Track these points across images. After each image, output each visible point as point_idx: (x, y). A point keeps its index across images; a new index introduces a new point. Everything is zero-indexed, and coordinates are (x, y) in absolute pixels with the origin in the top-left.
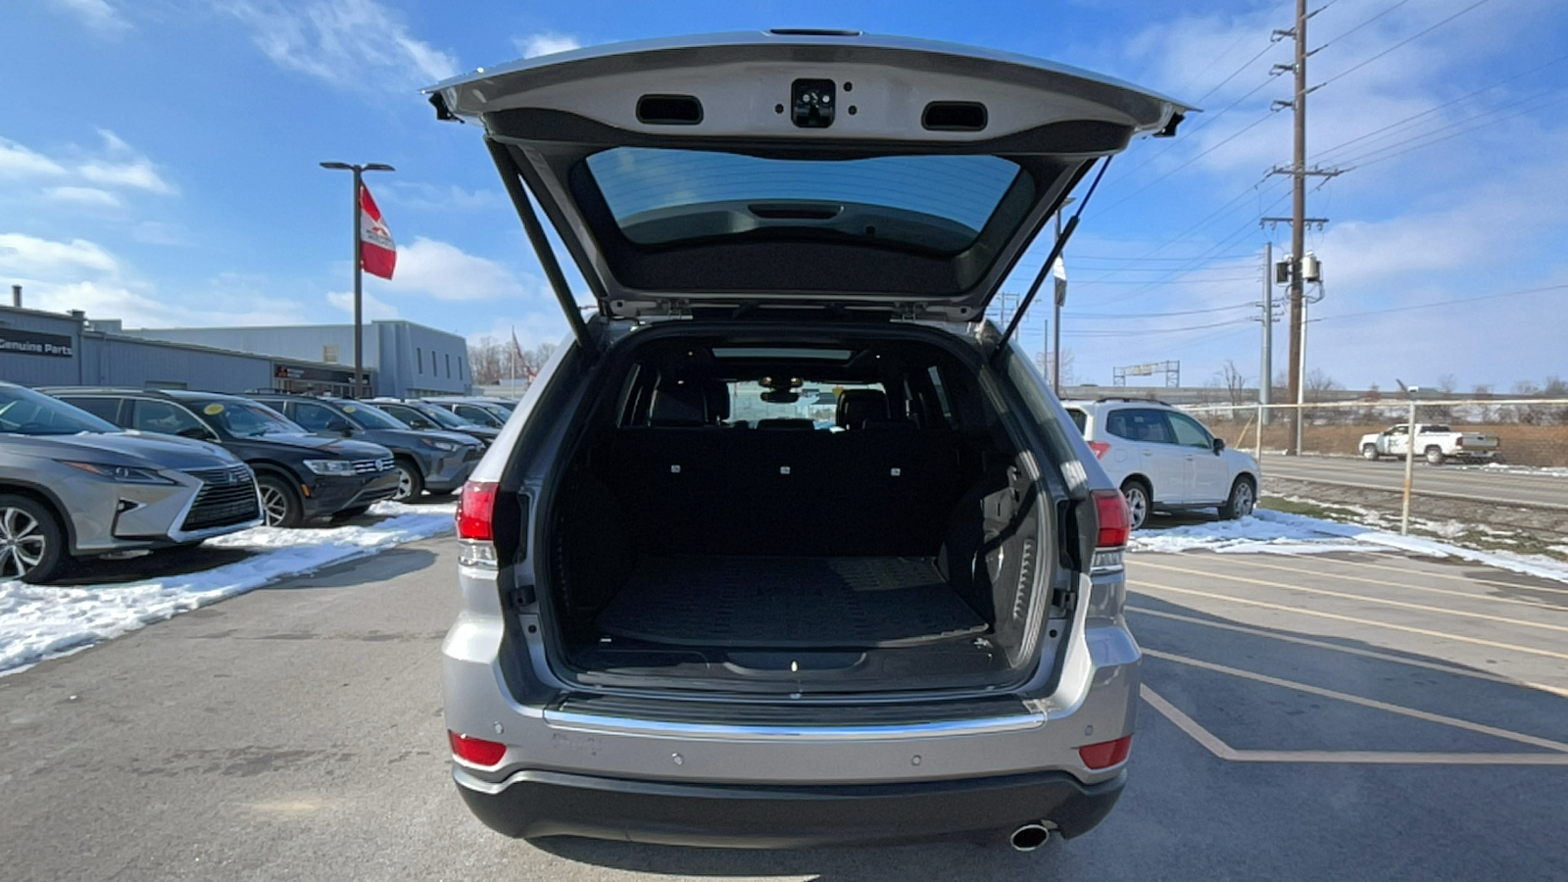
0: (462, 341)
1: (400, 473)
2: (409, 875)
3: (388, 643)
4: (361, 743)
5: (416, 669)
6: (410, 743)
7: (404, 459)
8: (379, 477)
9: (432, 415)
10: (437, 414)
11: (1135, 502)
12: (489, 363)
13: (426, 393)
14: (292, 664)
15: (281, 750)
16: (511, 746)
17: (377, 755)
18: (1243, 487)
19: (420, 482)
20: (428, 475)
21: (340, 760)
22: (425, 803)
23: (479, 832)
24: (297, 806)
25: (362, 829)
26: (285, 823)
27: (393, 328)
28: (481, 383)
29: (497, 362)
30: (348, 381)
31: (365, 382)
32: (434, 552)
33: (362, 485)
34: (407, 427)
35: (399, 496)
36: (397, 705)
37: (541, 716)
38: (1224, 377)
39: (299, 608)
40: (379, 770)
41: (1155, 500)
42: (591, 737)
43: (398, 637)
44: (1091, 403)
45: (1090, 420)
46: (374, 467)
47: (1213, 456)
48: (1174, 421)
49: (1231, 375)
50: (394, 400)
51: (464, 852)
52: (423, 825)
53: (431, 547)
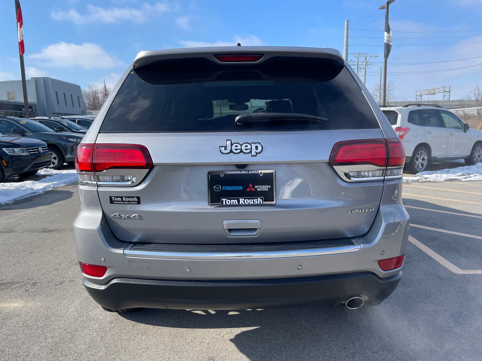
0: (78, 88)
1: (52, 154)
2: (67, 332)
3: (51, 234)
4: (41, 277)
5: (65, 244)
6: (65, 277)
7: (53, 147)
8: (41, 156)
9: (66, 125)
10: (68, 124)
11: (422, 157)
12: (93, 99)
13: (62, 114)
14: (5, 244)
15: (3, 282)
16: (109, 267)
17: (49, 282)
18: (478, 148)
19: (62, 159)
20: (66, 154)
21: (32, 285)
22: (73, 303)
23: (99, 313)
24: (13, 305)
25: (44, 314)
26: (8, 313)
27: (42, 81)
28: (90, 109)
29: (98, 98)
30: (21, 110)
31: (30, 110)
32: (72, 191)
33: (33, 160)
34: (53, 131)
35: (52, 166)
36: (57, 260)
37: (122, 253)
38: (474, 95)
39: (6, 219)
40: (50, 289)
41: (432, 156)
42: (146, 261)
43: (56, 231)
44: (400, 108)
45: (400, 116)
46: (38, 151)
47: (463, 133)
48: (443, 115)
49: (477, 92)
50: (45, 118)
51: (93, 322)
52: (73, 311)
53: (70, 189)
